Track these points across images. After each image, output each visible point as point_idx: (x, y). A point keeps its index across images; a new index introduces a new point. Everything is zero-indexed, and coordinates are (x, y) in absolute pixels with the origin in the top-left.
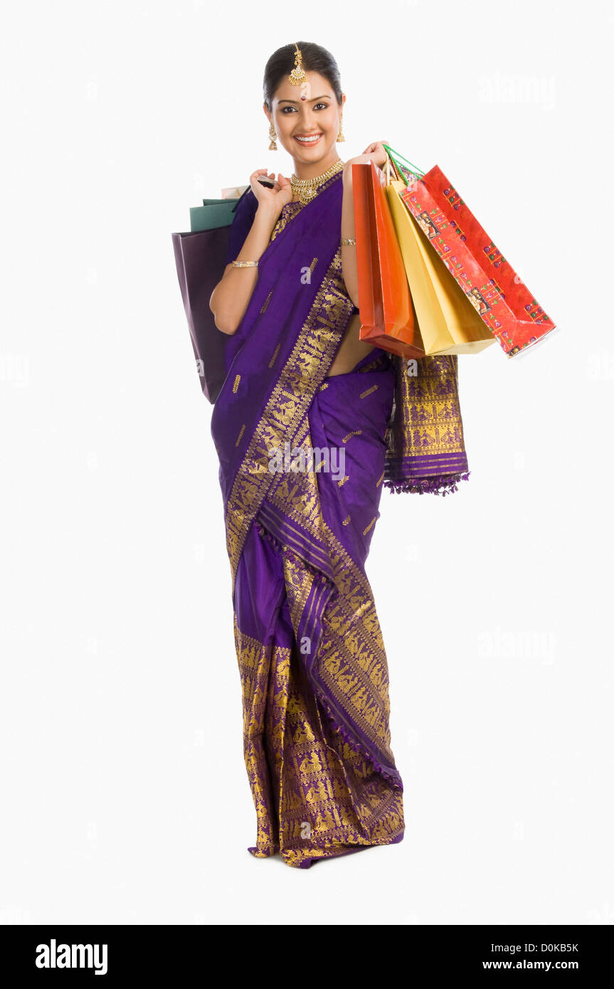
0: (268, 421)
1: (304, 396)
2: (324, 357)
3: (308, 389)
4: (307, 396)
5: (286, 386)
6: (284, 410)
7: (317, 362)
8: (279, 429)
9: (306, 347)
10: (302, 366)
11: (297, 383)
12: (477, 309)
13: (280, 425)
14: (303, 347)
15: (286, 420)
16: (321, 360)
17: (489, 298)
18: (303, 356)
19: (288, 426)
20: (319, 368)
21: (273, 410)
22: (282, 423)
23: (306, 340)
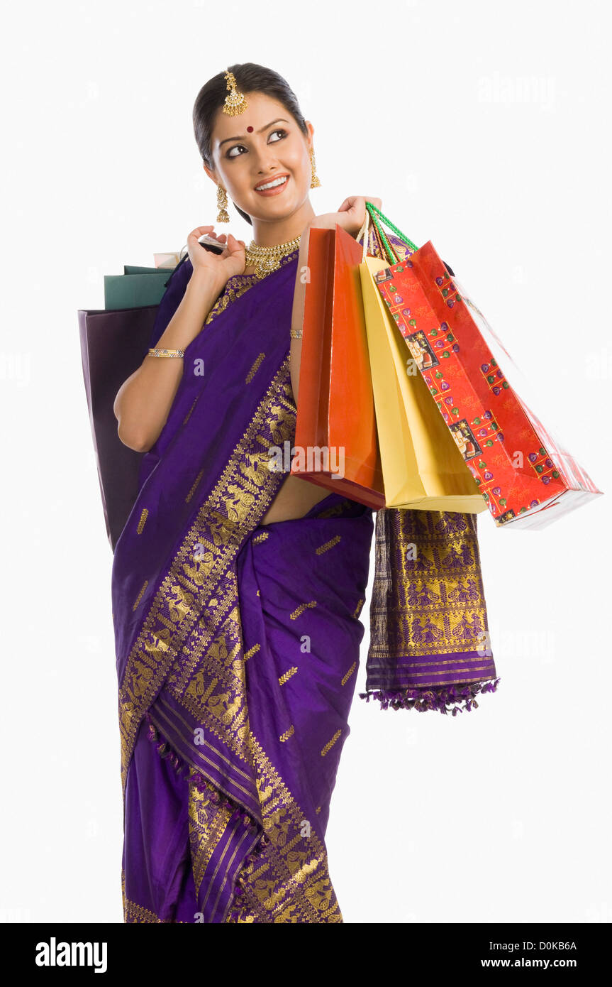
0: (177, 578)
1: (227, 547)
2: (261, 494)
3: (232, 537)
4: (231, 546)
5: (204, 530)
6: (198, 565)
7: (252, 500)
8: (189, 591)
9: (237, 477)
10: (230, 503)
11: (218, 527)
12: (463, 450)
13: (191, 586)
14: (233, 477)
15: (199, 579)
16: (257, 498)
17: (480, 438)
18: (232, 489)
19: (201, 587)
20: (252, 509)
21: (183, 563)
22: (194, 583)
23: (238, 467)
